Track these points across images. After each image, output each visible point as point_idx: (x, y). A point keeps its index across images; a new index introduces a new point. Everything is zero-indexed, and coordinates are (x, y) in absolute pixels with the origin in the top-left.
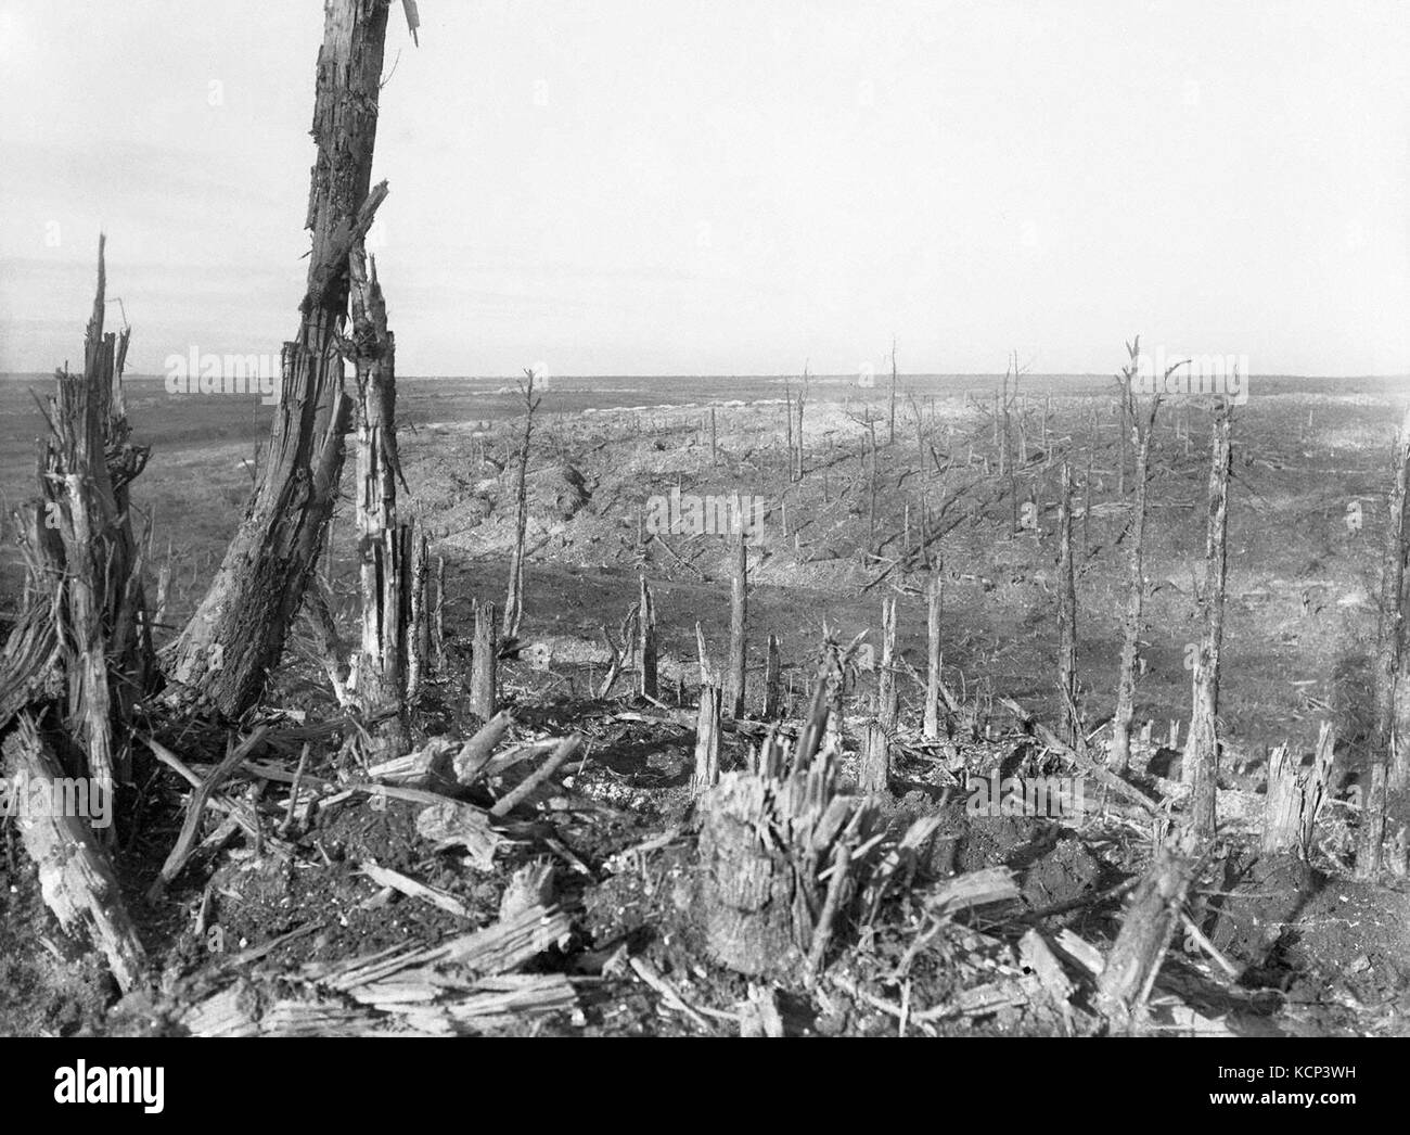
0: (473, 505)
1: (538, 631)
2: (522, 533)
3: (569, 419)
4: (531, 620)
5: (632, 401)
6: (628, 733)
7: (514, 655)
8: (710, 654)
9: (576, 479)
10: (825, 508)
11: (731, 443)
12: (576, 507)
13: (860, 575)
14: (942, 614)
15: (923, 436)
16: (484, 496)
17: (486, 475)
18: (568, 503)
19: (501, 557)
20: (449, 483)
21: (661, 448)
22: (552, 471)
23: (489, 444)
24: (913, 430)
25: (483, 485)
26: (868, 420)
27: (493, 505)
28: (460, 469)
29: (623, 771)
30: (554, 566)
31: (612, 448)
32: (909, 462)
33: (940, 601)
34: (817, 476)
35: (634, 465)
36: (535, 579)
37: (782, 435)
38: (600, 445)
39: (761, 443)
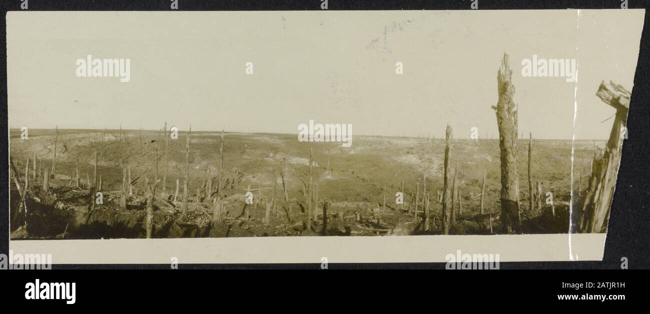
0: (48, 150)
1: (58, 173)
2: (55, 155)
3: (64, 136)
4: (57, 171)
5: (75, 133)
6: (74, 195)
7: (53, 178)
8: (90, 179)
9: (65, 146)
10: (109, 152)
11: (92, 140)
12: (65, 151)
13: (115, 164)
14: (131, 171)
15: (126, 140)
16: (49, 149)
17: (50, 145)
18: (64, 150)
19: (51, 160)
20: (43, 147)
21: (80, 141)
22: (61, 145)
23: (50, 140)
24: (124, 139)
25: (49, 147)
26: (116, 137)
27: (51, 151)
28: (46, 145)
29: (74, 203)
30: (62, 162)
31: (72, 141)
32: (124, 144)
33: (131, 169)
34: (108, 146)
35: (75, 144)
36: (57, 164)
37: (101, 139)
38: (70, 140)
39: (98, 140)
